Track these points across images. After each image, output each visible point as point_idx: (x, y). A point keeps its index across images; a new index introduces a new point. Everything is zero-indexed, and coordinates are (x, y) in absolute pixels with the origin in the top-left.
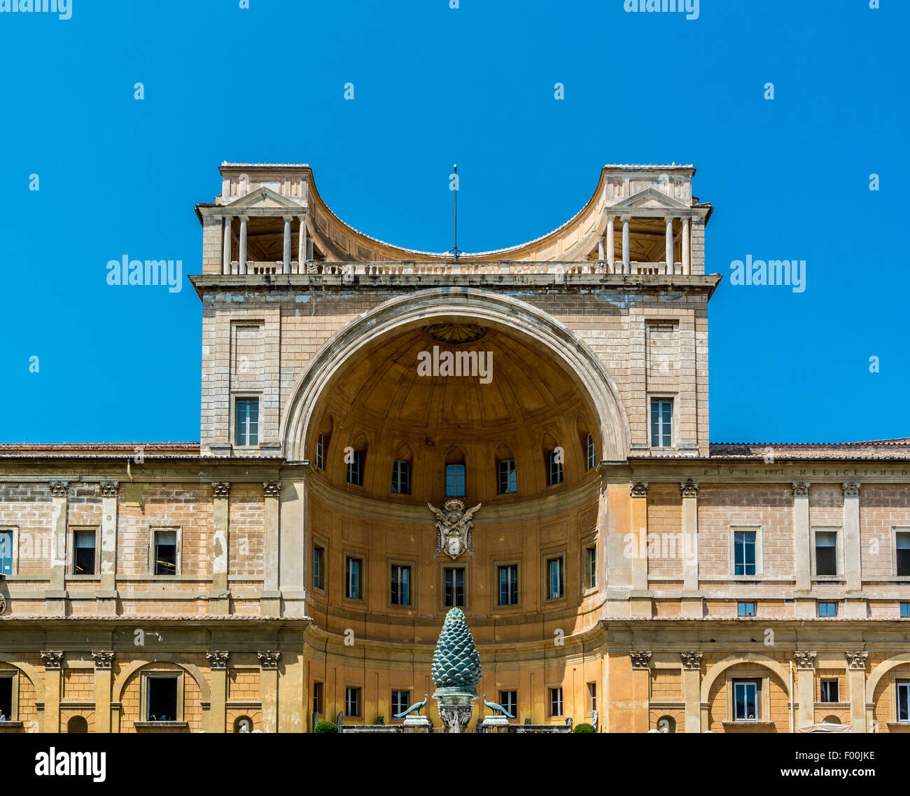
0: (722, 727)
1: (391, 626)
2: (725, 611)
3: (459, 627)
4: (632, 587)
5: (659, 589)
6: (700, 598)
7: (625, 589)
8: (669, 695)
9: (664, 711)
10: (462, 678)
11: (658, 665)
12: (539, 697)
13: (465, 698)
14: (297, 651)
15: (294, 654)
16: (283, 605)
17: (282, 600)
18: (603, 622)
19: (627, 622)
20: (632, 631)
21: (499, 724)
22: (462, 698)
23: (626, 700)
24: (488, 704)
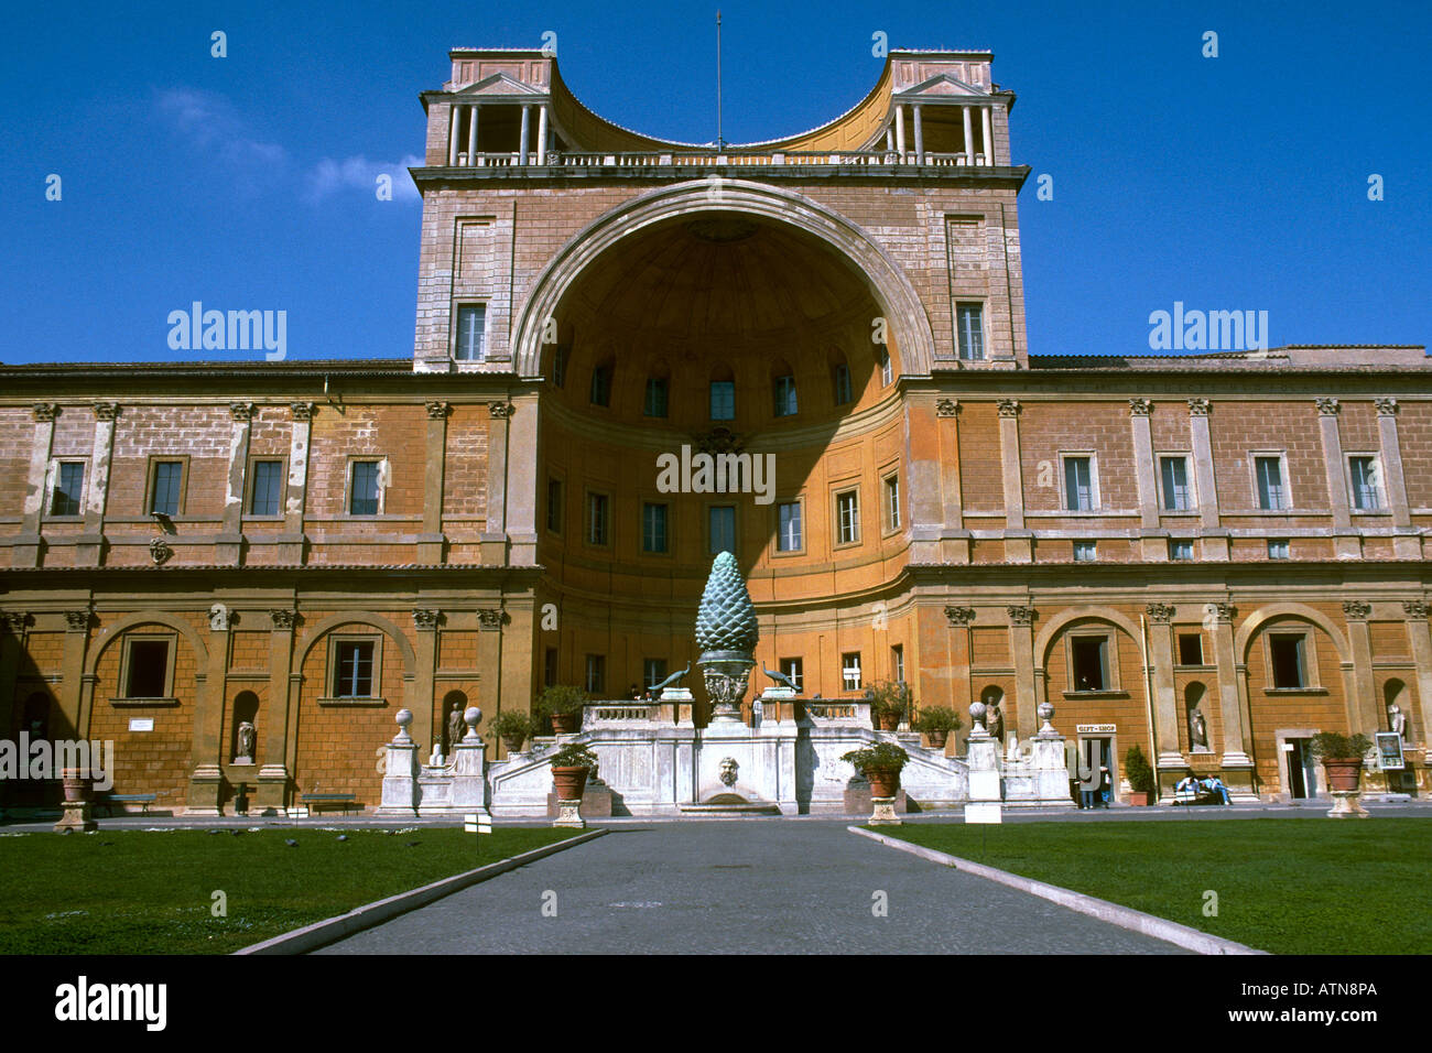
0: (1062, 698)
1: (644, 578)
2: (1059, 554)
4: (944, 525)
5: (976, 527)
6: (1028, 538)
7: (935, 528)
8: (994, 659)
9: (989, 678)
10: (734, 639)
11: (977, 621)
12: (832, 666)
13: (738, 666)
14: (526, 609)
15: (521, 612)
16: (511, 551)
17: (508, 544)
18: (909, 568)
19: (939, 568)
20: (945, 580)
21: (782, 697)
22: (734, 665)
23: (941, 666)
24: (768, 672)
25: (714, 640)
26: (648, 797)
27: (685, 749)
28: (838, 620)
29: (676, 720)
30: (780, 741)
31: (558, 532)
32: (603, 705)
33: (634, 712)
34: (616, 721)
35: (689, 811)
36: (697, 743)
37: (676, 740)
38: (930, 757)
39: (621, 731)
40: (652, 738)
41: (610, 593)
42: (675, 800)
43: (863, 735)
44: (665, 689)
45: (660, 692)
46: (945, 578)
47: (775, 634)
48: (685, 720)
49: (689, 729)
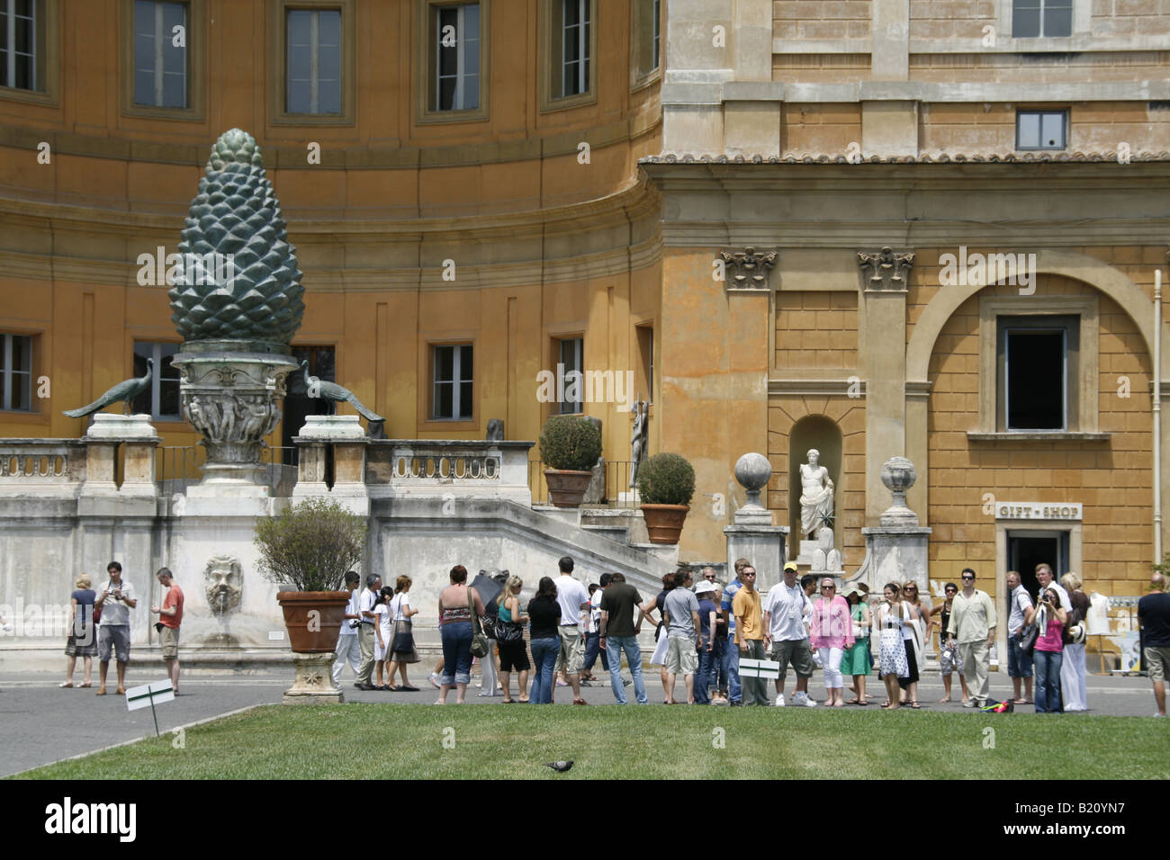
0: (966, 446)
1: (133, 166)
2: (980, 138)
3: (242, 181)
4: (728, 73)
5: (802, 79)
6: (913, 102)
7: (713, 77)
8: (826, 361)
9: (809, 402)
10: (242, 317)
11: (790, 280)
12: (529, 363)
13: (251, 370)
18: (646, 167)
19: (710, 167)
20: (726, 190)
21: (339, 436)
22: (242, 368)
23: (710, 373)
27: (135, 538)
29: (119, 480)
36: (161, 525)
37: (117, 520)
40: (71, 517)
43: (509, 516)
46: (726, 187)
47: (419, 292)
48: (137, 479)
49: (143, 499)
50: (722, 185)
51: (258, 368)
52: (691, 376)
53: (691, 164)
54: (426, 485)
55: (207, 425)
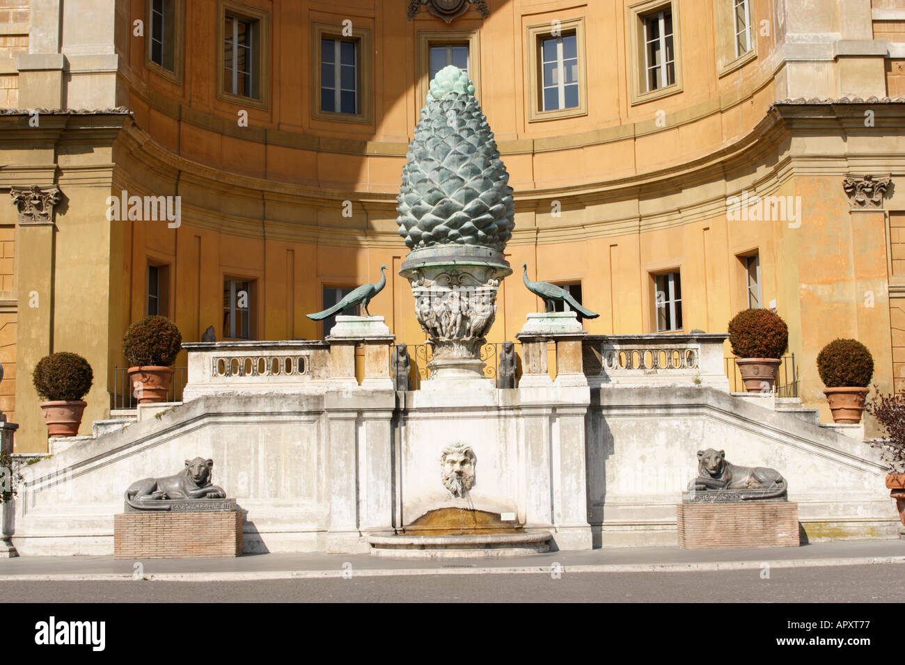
1: (321, 155)
4: (838, 36)
5: (897, 40)
7: (824, 39)
10: (468, 224)
12: (630, 294)
13: (477, 271)
14: (98, 185)
15: (92, 192)
16: (70, 84)
17: (66, 74)
18: (781, 108)
19: (834, 107)
20: (843, 129)
21: (560, 331)
22: (469, 270)
23: (838, 281)
24: (533, 285)
25: (429, 227)
26: (310, 518)
27: (375, 431)
28: (640, 218)
29: (358, 375)
30: (555, 410)
31: (171, 68)
32: (223, 348)
33: (282, 362)
34: (248, 378)
35: (385, 546)
36: (399, 416)
37: (360, 412)
38: (834, 439)
39: (259, 397)
40: (315, 410)
41: (265, 176)
42: (358, 525)
43: (711, 401)
44: (338, 318)
45: (330, 322)
46: (845, 125)
47: (536, 245)
48: (377, 374)
49: (383, 392)
50: (841, 124)
51: (482, 270)
52: (823, 283)
53: (818, 105)
54: (633, 376)
55: (437, 324)
